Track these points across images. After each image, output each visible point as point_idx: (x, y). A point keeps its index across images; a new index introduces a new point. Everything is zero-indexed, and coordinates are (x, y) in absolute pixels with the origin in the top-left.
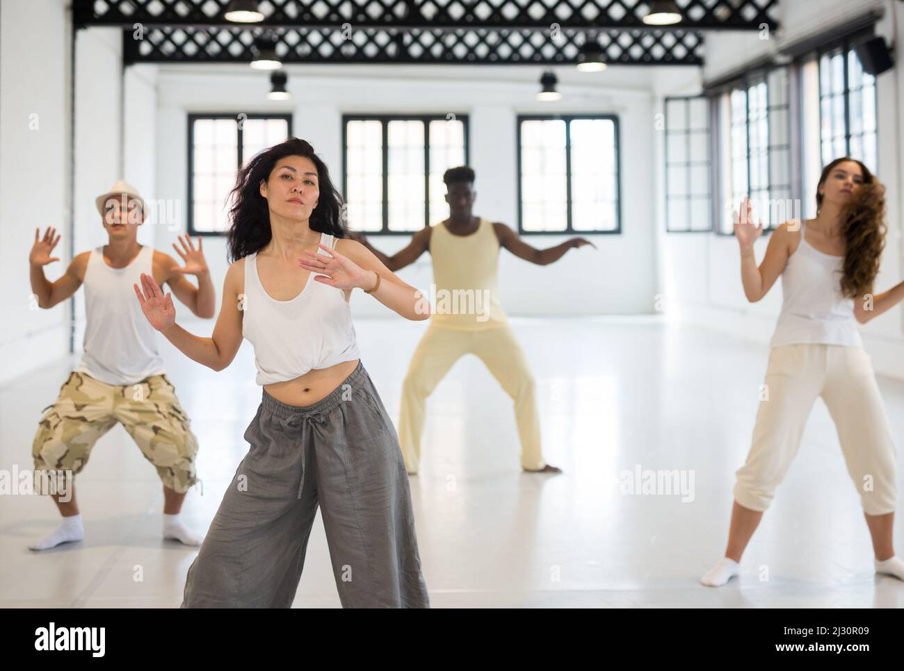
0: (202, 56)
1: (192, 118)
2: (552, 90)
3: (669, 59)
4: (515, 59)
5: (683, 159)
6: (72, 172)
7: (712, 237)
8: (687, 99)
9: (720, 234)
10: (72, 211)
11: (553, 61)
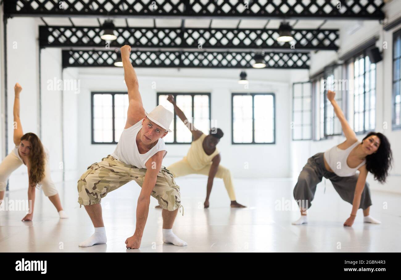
0: (96, 64)
1: (93, 94)
2: (245, 79)
3: (295, 66)
4: (229, 66)
5: (300, 109)
6: (40, 109)
7: (312, 142)
8: (302, 83)
9: (315, 140)
10: (40, 126)
11: (245, 67)
